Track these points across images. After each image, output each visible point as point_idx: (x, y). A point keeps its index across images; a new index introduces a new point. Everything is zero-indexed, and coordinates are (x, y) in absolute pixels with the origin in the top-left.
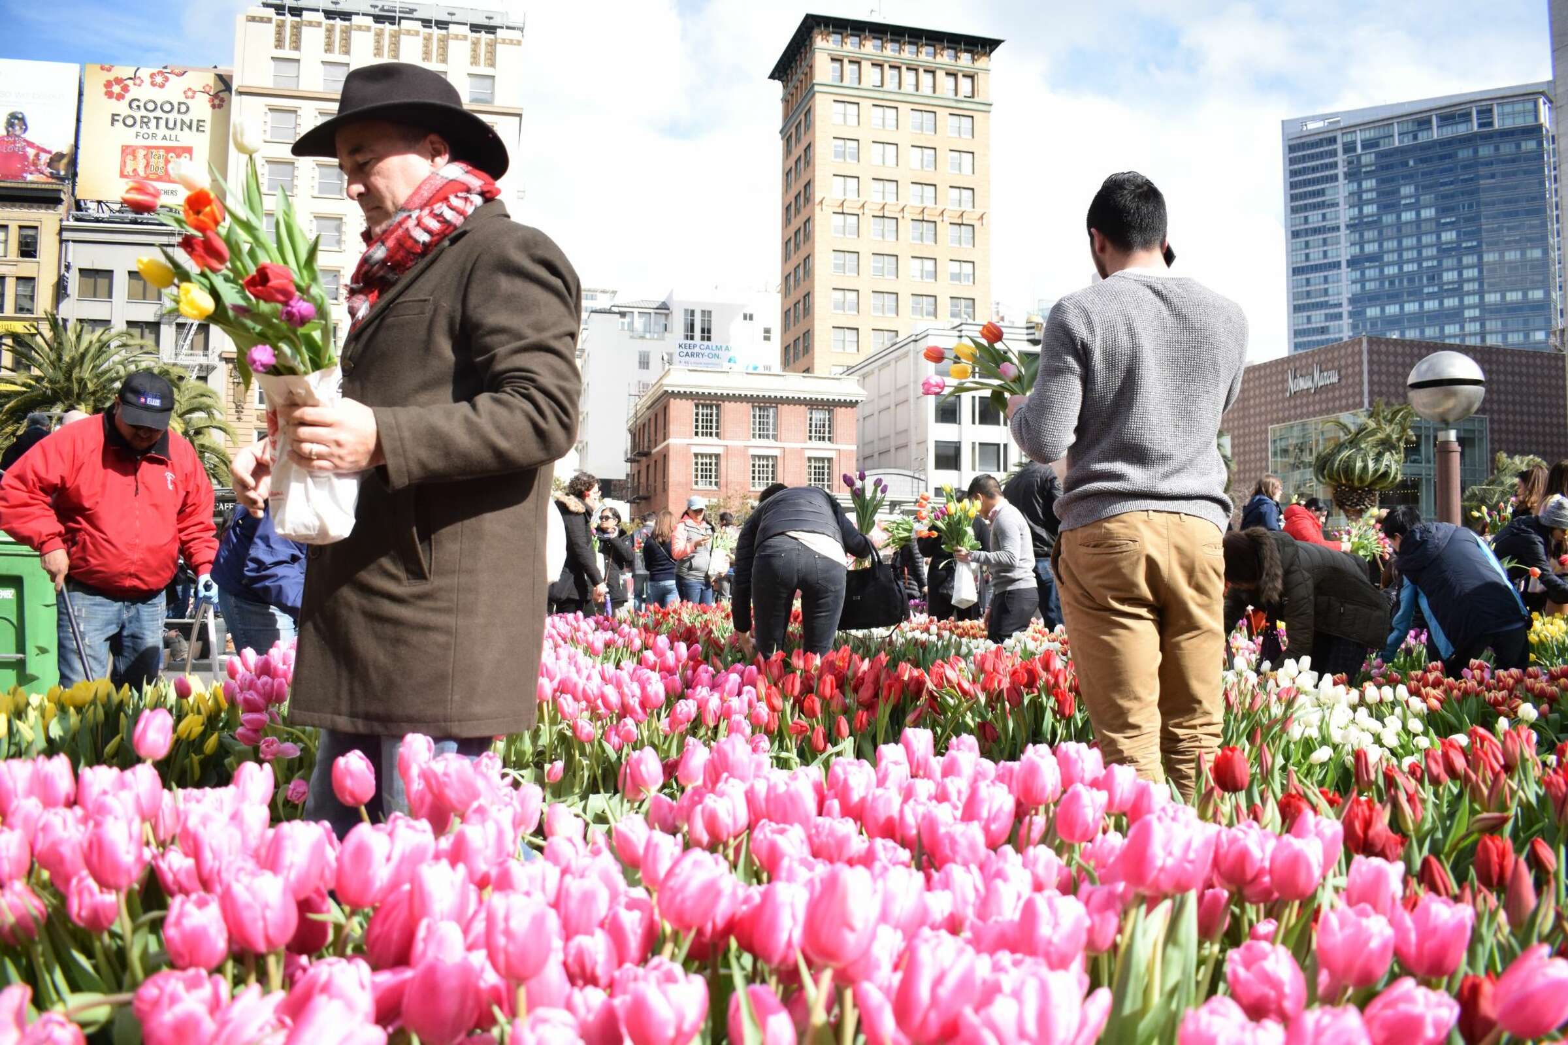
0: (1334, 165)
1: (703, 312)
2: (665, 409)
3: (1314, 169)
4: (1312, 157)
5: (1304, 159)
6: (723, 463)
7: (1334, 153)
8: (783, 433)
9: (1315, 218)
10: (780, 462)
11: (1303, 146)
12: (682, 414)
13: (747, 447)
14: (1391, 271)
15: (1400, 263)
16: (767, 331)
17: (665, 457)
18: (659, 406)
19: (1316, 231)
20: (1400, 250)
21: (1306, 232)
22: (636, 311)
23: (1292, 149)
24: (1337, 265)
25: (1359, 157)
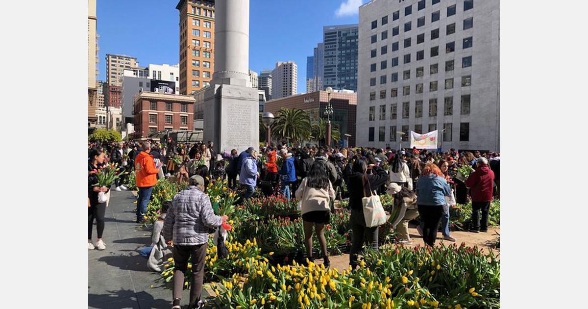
0: (336, 39)
1: (159, 72)
2: (142, 102)
3: (331, 40)
4: (330, 37)
5: (328, 37)
6: (157, 116)
7: (336, 36)
8: (174, 109)
9: (330, 53)
10: (173, 117)
11: (329, 34)
12: (146, 104)
13: (164, 113)
14: (348, 68)
15: (350, 67)
16: (177, 78)
17: (142, 115)
18: (140, 101)
19: (331, 56)
20: (350, 63)
21: (328, 57)
22: (138, 70)
23: (326, 34)
24: (335, 66)
25: (342, 38)
